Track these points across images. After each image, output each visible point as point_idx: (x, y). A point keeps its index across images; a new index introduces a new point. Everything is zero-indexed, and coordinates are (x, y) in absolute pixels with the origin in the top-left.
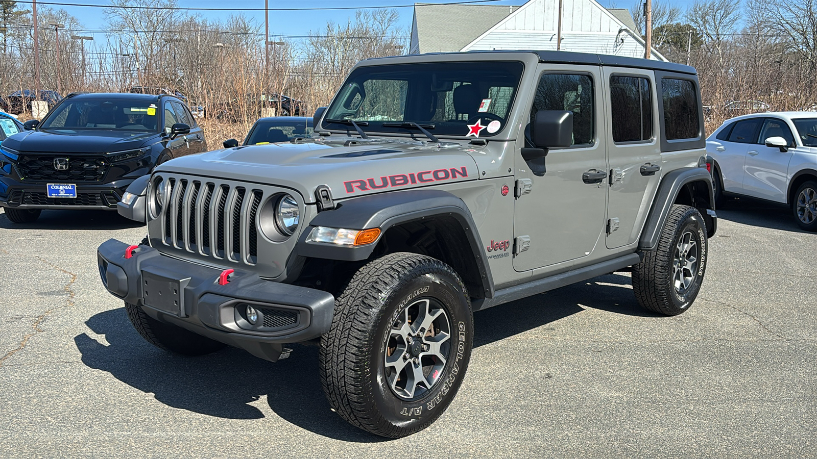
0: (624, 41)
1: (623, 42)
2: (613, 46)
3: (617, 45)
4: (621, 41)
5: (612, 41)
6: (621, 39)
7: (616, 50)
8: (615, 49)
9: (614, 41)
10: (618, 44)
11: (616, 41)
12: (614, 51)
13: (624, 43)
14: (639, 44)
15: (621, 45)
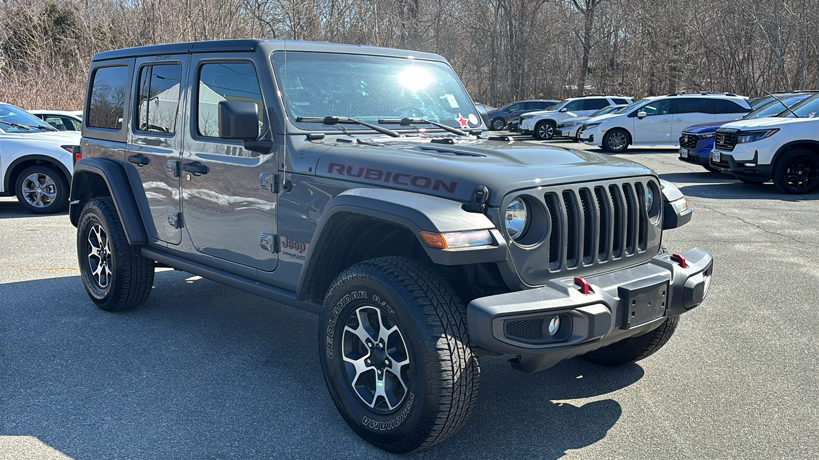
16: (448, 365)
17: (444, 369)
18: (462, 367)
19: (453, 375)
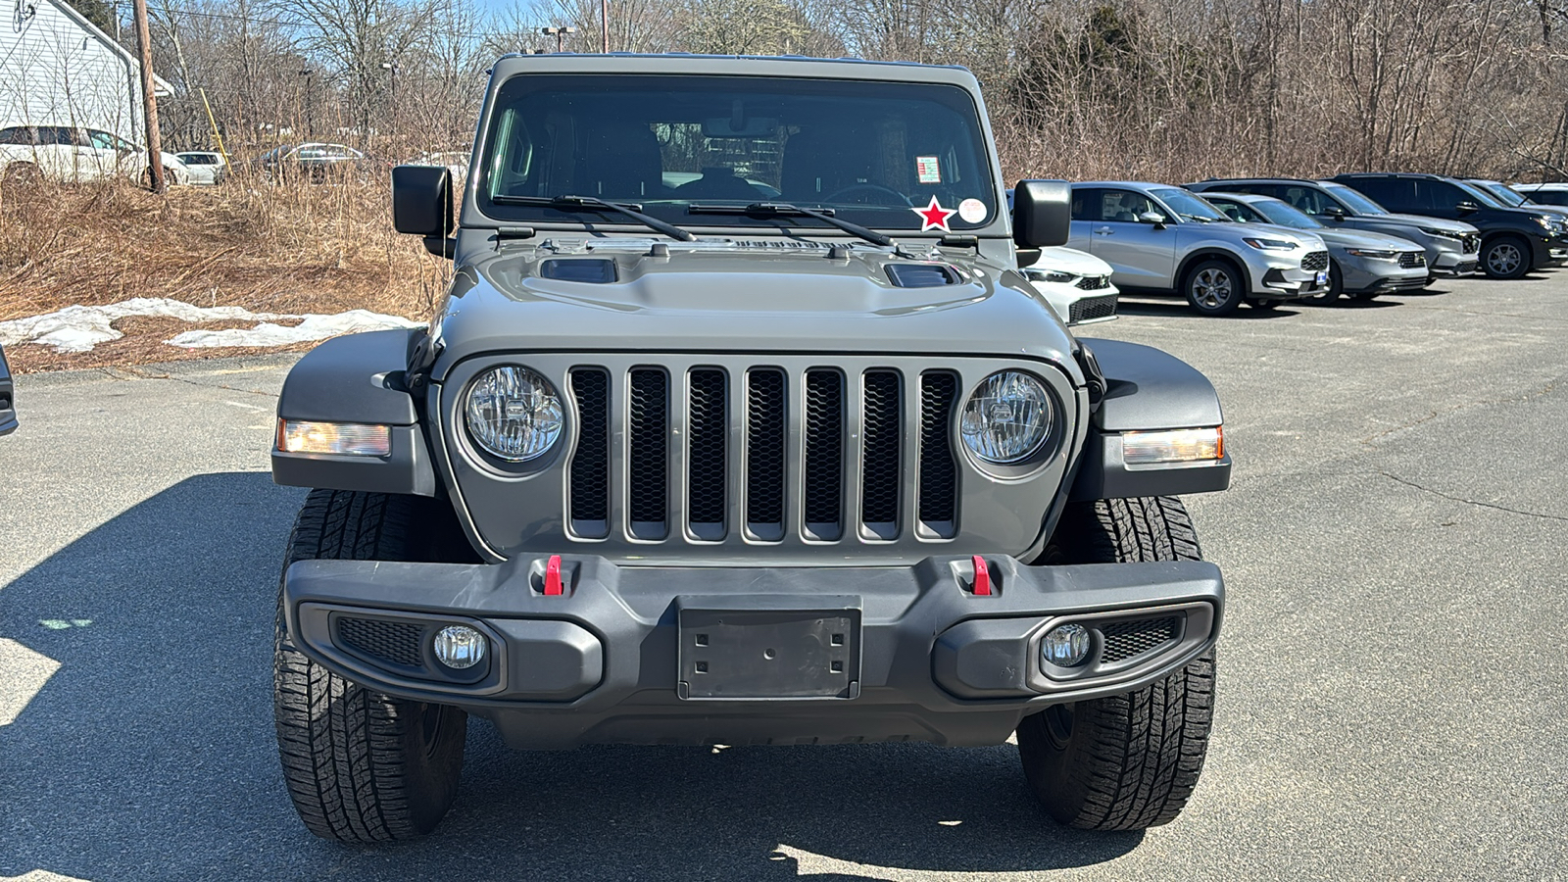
0: (37, 11)
1: (33, 13)
2: (11, 20)
3: (20, 20)
4: (30, 10)
5: (7, 9)
6: (30, 6)
7: (20, 29)
8: (17, 26)
9: (13, 9)
10: (23, 16)
11: (17, 9)
12: (17, 30)
13: (37, 16)
14: (77, 26)
15: (29, 21)
16: (298, 682)
17: (288, 687)
18: (334, 694)
19: (310, 706)
